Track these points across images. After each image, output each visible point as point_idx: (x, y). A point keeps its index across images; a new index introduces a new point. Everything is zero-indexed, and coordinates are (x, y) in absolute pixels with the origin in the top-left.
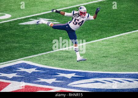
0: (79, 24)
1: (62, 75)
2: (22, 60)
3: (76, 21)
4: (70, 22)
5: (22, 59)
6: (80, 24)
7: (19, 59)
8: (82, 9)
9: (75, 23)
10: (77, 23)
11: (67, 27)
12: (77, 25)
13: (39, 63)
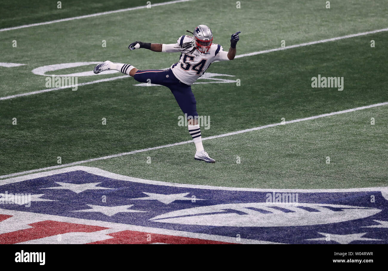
0: (194, 68)
1: (153, 196)
2: (81, 165)
3: (188, 60)
4: (176, 65)
5: (82, 162)
6: (198, 68)
7: (74, 163)
8: (200, 33)
9: (185, 66)
10: (189, 65)
11: (167, 76)
12: (190, 71)
13: (119, 170)
